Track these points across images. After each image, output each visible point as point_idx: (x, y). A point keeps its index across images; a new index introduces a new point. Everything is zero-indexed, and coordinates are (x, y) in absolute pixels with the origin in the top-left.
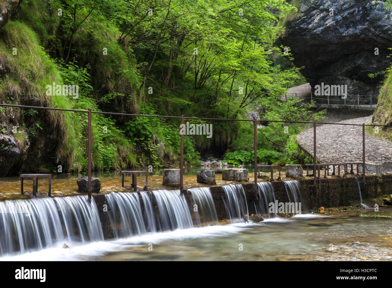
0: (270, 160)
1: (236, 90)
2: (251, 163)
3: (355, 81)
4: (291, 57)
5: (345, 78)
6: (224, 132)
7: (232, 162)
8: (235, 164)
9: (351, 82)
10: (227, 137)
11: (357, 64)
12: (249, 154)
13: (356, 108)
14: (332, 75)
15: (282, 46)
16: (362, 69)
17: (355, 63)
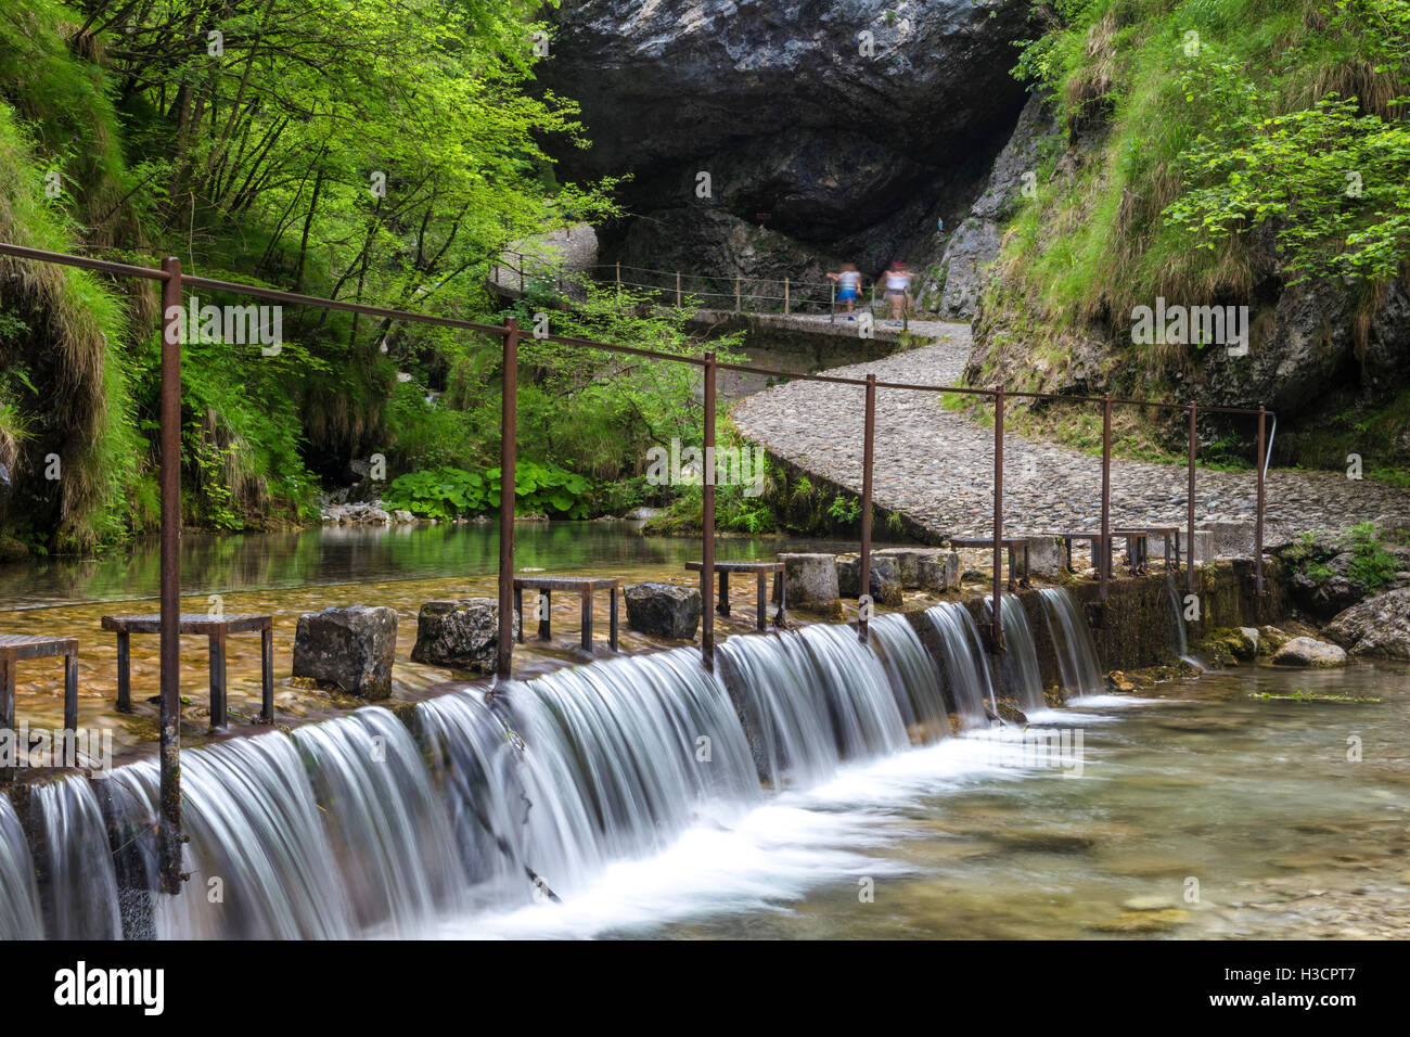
0: (551, 505)
1: (337, 243)
2: (483, 513)
3: (763, 232)
4: (581, 136)
5: (730, 217)
6: (343, 396)
7: (426, 508)
8: (437, 518)
9: (750, 234)
10: (352, 418)
11: (776, 174)
12: (477, 481)
13: (779, 325)
14: (686, 205)
15: (549, 96)
16: (790, 193)
17: (769, 167)
